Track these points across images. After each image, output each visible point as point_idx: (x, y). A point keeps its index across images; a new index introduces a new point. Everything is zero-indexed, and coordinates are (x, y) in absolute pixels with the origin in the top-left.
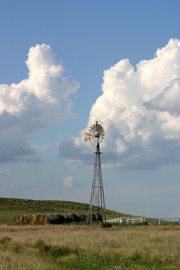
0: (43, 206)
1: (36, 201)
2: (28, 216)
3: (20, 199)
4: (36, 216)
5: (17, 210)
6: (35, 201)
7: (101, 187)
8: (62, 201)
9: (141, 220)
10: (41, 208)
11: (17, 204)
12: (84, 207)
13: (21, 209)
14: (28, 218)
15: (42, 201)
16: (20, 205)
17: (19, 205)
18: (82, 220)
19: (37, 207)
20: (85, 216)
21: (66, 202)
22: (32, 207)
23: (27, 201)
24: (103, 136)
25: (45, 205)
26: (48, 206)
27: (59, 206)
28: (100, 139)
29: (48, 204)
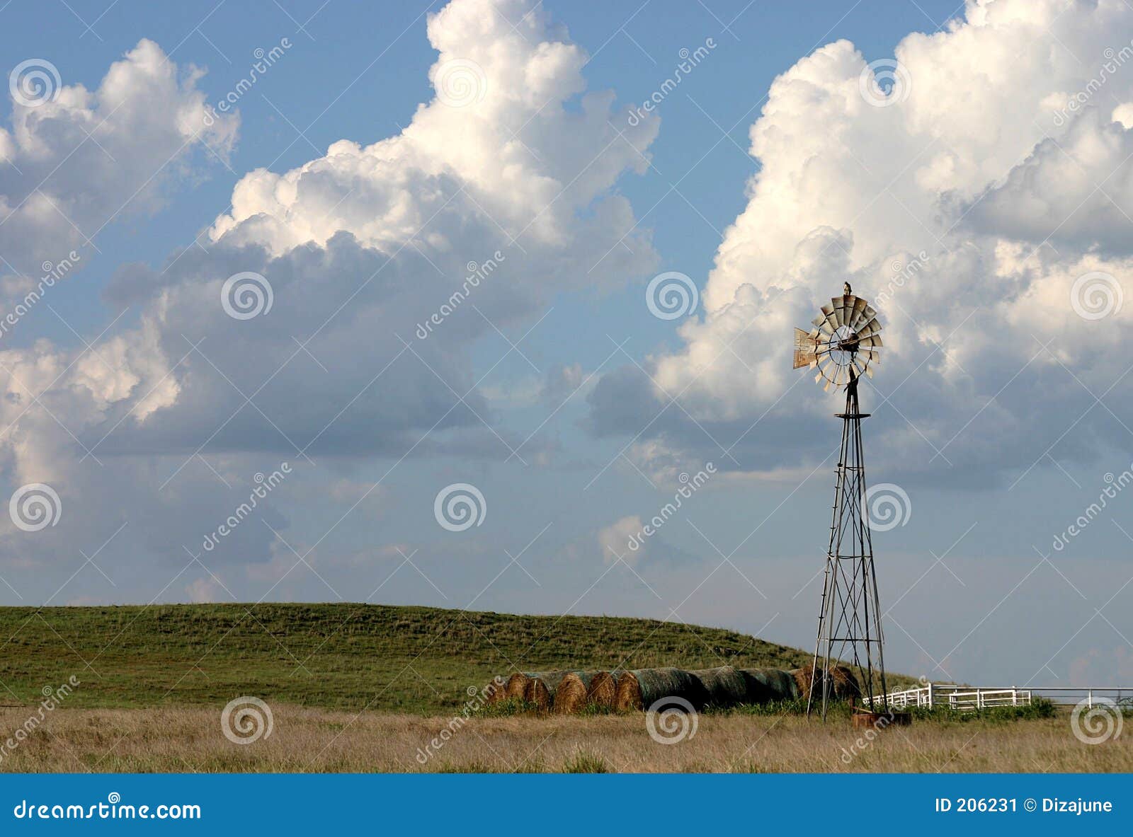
0: (547, 639)
1: (518, 618)
2: (550, 679)
3: (450, 612)
4: (582, 678)
5: (438, 656)
6: (511, 619)
7: (863, 559)
8: (625, 620)
9: (1010, 695)
10: (537, 648)
11: (437, 631)
12: (716, 643)
13: (457, 653)
14: (550, 688)
15: (541, 620)
16: (449, 636)
17: (444, 634)
18: (778, 697)
19: (521, 643)
20: (786, 679)
21: (639, 622)
22: (502, 642)
23: (479, 618)
24: (873, 345)
25: (553, 637)
26: (564, 638)
27: (612, 640)
28: (862, 356)
29: (564, 633)
